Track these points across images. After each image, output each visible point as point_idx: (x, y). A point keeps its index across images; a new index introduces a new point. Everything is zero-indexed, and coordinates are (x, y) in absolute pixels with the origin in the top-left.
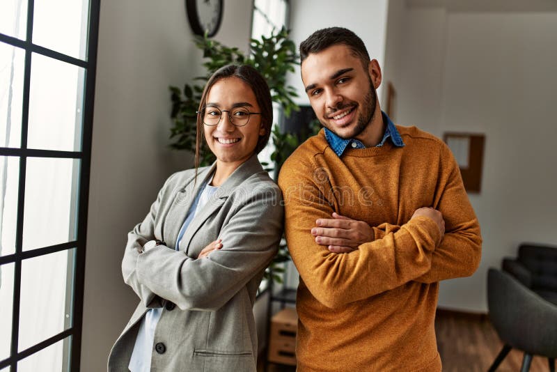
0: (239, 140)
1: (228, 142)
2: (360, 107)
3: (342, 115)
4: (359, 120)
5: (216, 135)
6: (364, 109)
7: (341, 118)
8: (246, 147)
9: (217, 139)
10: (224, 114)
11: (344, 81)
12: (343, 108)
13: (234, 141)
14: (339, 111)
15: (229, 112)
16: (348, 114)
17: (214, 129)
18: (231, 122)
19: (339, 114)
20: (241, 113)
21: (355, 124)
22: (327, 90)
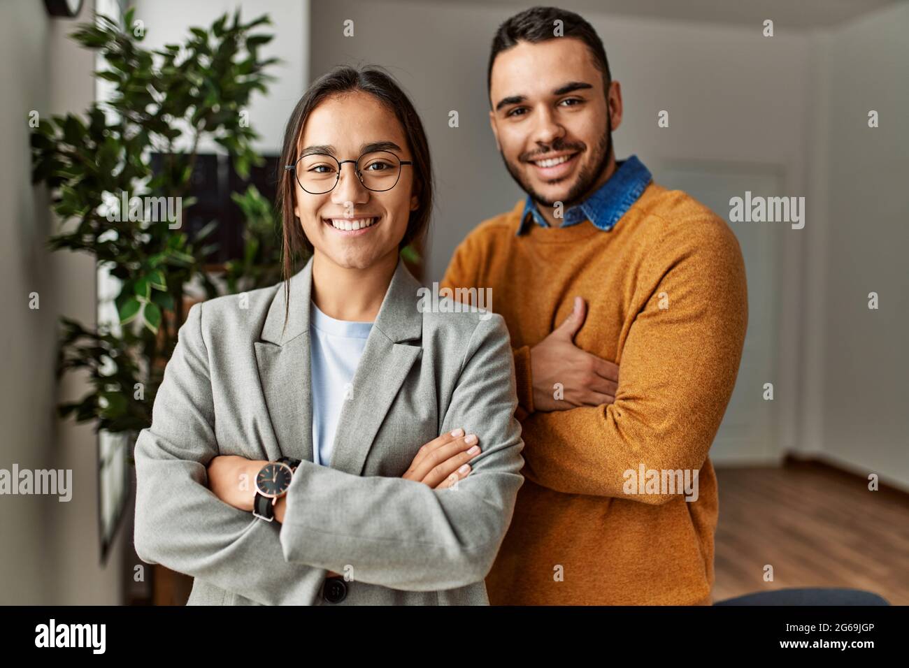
0: (376, 220)
1: (356, 225)
2: (586, 155)
3: (556, 161)
4: (580, 176)
5: (327, 213)
6: (592, 158)
7: (552, 167)
8: (392, 235)
9: (330, 221)
10: (346, 168)
11: (571, 102)
12: (562, 149)
13: (368, 222)
14: (553, 153)
15: (355, 163)
16: (565, 162)
17: (325, 200)
18: (361, 184)
19: (552, 158)
20: (379, 166)
21: (572, 182)
22: (541, 111)
